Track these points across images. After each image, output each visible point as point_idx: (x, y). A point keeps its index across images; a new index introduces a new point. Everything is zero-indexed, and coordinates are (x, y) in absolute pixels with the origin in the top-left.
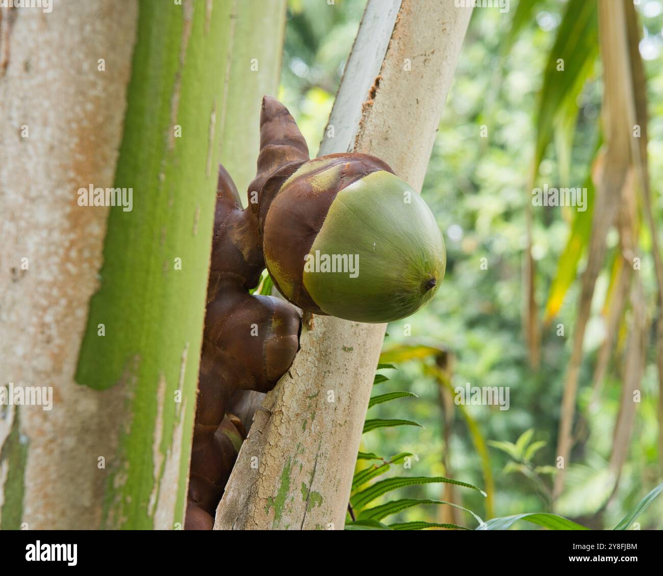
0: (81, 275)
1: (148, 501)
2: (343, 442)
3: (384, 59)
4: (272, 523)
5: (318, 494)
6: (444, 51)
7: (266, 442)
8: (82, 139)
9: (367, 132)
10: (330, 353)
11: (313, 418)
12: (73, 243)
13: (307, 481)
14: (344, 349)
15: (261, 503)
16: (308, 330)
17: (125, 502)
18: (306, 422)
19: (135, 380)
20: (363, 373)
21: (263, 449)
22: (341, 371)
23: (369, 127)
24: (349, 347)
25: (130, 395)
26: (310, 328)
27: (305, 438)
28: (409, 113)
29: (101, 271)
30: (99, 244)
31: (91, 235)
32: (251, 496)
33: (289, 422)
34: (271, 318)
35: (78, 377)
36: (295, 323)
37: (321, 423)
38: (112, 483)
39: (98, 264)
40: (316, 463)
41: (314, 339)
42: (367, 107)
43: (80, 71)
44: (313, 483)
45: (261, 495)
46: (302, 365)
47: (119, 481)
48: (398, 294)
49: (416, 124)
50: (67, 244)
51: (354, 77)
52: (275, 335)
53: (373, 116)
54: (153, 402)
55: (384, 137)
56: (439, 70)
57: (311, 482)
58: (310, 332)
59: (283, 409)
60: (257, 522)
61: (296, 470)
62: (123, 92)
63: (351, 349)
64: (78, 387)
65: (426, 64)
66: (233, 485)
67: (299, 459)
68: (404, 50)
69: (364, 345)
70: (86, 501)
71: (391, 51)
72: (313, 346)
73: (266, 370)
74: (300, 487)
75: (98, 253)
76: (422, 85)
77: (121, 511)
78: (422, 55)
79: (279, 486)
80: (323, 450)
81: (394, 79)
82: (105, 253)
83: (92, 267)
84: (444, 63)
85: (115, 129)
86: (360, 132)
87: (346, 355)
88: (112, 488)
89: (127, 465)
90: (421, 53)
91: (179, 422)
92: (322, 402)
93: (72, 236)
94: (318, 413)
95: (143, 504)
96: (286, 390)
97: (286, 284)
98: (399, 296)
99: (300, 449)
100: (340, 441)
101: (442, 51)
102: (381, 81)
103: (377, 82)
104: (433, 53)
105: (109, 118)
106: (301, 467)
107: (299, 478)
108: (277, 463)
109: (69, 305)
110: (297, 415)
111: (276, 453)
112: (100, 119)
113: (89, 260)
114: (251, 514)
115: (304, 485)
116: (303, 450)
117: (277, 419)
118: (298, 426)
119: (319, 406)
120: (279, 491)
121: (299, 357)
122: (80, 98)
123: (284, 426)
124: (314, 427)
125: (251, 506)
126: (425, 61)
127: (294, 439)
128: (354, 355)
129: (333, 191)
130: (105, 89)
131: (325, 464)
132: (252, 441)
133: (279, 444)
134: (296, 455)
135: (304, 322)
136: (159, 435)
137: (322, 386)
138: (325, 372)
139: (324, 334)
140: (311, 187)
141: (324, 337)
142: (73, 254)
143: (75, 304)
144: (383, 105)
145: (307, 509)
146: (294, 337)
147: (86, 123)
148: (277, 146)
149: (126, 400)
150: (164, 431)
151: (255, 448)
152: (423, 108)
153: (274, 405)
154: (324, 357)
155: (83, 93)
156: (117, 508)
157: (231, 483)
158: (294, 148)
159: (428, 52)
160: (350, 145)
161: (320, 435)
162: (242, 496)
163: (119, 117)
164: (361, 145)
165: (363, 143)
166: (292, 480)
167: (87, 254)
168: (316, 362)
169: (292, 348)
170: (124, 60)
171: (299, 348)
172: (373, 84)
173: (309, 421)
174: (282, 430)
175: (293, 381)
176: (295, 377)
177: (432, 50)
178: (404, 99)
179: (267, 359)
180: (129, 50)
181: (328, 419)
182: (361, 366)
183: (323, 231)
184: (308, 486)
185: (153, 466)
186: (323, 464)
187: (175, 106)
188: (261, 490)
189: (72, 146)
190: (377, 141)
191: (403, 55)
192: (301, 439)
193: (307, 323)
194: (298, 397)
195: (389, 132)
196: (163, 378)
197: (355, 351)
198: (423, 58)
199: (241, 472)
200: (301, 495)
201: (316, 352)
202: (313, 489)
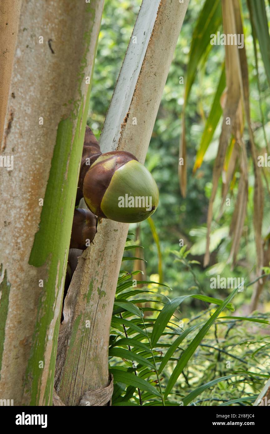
0: (32, 226)
1: (53, 306)
2: (114, 269)
3: (131, 105)
4: (86, 304)
5: (104, 291)
6: (155, 99)
7: (83, 271)
8: (34, 177)
9: (123, 137)
10: (109, 232)
11: (102, 260)
12: (29, 214)
13: (99, 287)
14: (115, 230)
15: (82, 296)
16: (100, 223)
17: (45, 306)
18: (99, 262)
19: (50, 262)
20: (122, 240)
21: (82, 274)
22: (113, 240)
23: (124, 134)
24: (116, 229)
25: (48, 268)
26: (100, 222)
27: (99, 269)
28: (141, 127)
29: (39, 224)
30: (39, 214)
31: (36, 211)
32: (78, 294)
33: (92, 262)
34: (85, 220)
35: (30, 262)
36: (95, 221)
37: (105, 262)
38: (41, 300)
39: (39, 222)
40: (103, 279)
41: (102, 227)
42: (123, 126)
43: (34, 154)
44: (102, 287)
45: (82, 293)
46: (98, 238)
47: (43, 299)
48: (140, 213)
49: (144, 132)
50: (27, 214)
51: (115, 105)
52: (87, 227)
53: (126, 130)
54: (55, 270)
55: (131, 138)
56: (153, 107)
57: (101, 287)
58: (101, 224)
59: (90, 257)
60: (80, 304)
61: (95, 282)
62: (50, 162)
63: (117, 230)
64: (30, 266)
65: (148, 105)
66: (71, 290)
67: (97, 278)
68: (139, 101)
69: (123, 228)
70: (32, 307)
71: (133, 101)
72: (102, 230)
73: (83, 241)
74: (97, 289)
75: (39, 218)
76: (146, 115)
77: (44, 310)
78: (146, 102)
79: (89, 289)
80: (106, 273)
81: (135, 113)
82: (41, 218)
83: (36, 223)
84: (155, 104)
85: (47, 174)
86: (121, 137)
87: (115, 233)
88: (41, 302)
89: (46, 293)
90: (146, 101)
91: (63, 276)
92: (106, 253)
93: (29, 212)
94: (104, 258)
95: (51, 307)
96: (91, 249)
97: (93, 208)
98: (140, 214)
99: (97, 274)
100: (113, 269)
101: (154, 99)
102: (129, 115)
103: (128, 115)
104: (151, 100)
105: (44, 171)
106: (97, 281)
107: (97, 285)
108: (88, 280)
109: (27, 236)
110: (96, 259)
111: (87, 275)
112: (41, 171)
113: (35, 220)
114: (78, 301)
115: (98, 288)
116: (98, 274)
117: (87, 261)
118: (96, 264)
119: (104, 255)
120: (89, 291)
121: (96, 235)
122: (34, 163)
123: (90, 264)
124: (102, 264)
125: (78, 298)
126: (148, 104)
127: (94, 269)
128: (118, 232)
129: (113, 170)
130: (43, 161)
131: (107, 279)
132: (78, 271)
133: (88, 272)
134: (95, 276)
135: (98, 220)
136: (57, 282)
137: (105, 246)
138: (107, 241)
139: (106, 224)
140: (104, 168)
141: (106, 226)
142: (29, 218)
143: (30, 236)
144: (130, 125)
145: (100, 298)
146: (95, 227)
147: (36, 172)
148: (87, 146)
149: (47, 270)
150: (59, 280)
151: (79, 274)
152: (147, 124)
153: (86, 256)
154: (106, 234)
155: (35, 162)
156: (43, 309)
157: (70, 289)
158: (94, 147)
159: (149, 100)
160: (114, 138)
161: (105, 267)
162: (74, 294)
163: (48, 170)
164: (121, 143)
165: (122, 142)
166: (94, 287)
167: (34, 218)
168: (103, 237)
169: (94, 232)
170: (51, 151)
171: (97, 231)
172: (126, 116)
173: (100, 262)
174: (90, 266)
175: (94, 246)
176: (95, 243)
177: (150, 99)
178: (139, 121)
179: (84, 237)
180: (53, 147)
181: (108, 260)
182: (121, 237)
183: (109, 187)
184: (100, 289)
185: (55, 293)
186: (106, 279)
187: (68, 165)
188: (81, 291)
189: (30, 180)
190: (128, 140)
191: (138, 103)
192: (97, 269)
193: (100, 220)
194: (96, 252)
195: (133, 136)
196: (59, 261)
197: (119, 231)
198: (146, 103)
199: (73, 284)
200: (97, 292)
201: (103, 232)
202: (102, 290)
